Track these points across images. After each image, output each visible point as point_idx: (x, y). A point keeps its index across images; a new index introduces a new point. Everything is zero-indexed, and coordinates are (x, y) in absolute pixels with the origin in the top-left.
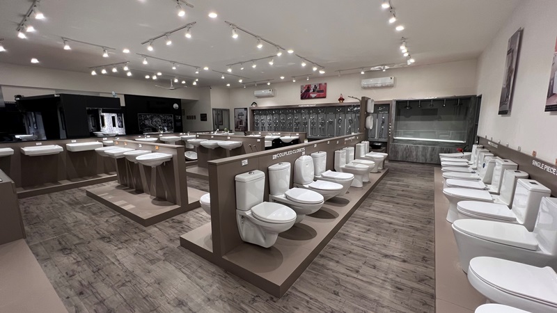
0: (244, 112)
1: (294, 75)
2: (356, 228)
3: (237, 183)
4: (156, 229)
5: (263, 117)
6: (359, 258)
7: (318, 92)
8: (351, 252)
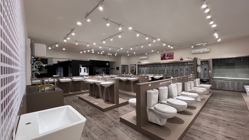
0: (135, 66)
1: (157, 49)
2: (204, 121)
3: (147, 94)
4: (107, 113)
5: (143, 68)
6: (212, 137)
7: (169, 56)
8: (205, 133)
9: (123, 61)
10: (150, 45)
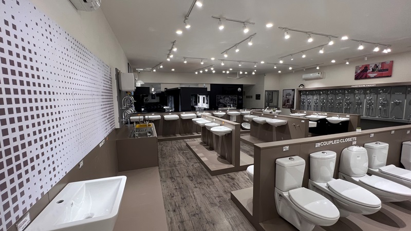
0: (292, 93)
3: (277, 165)
4: (217, 179)
9: (269, 84)
10: (321, 52)
